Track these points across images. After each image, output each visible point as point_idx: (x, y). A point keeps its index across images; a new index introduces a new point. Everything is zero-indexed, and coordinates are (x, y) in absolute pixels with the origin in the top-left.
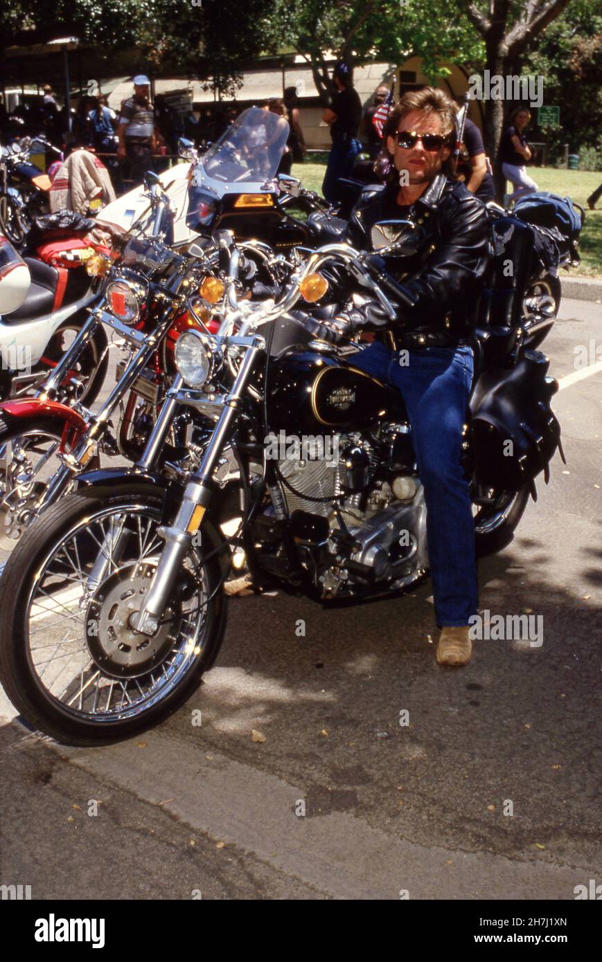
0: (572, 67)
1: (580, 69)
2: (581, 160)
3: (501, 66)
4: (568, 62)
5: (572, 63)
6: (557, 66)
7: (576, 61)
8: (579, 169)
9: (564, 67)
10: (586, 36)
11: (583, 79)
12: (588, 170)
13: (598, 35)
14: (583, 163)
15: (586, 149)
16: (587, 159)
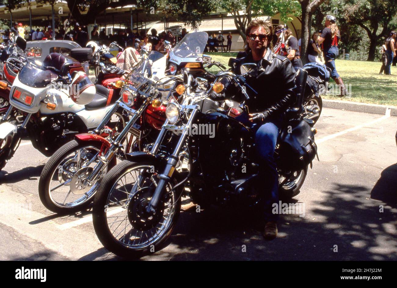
0: (345, 18)
1: (348, 18)
2: (350, 56)
3: (308, 16)
4: (343, 15)
5: (345, 16)
6: (338, 17)
7: (347, 15)
8: (349, 60)
9: (341, 17)
10: (351, 5)
11: (350, 22)
12: (354, 60)
13: (356, 4)
14: (351, 57)
15: (353, 51)
16: (353, 55)
